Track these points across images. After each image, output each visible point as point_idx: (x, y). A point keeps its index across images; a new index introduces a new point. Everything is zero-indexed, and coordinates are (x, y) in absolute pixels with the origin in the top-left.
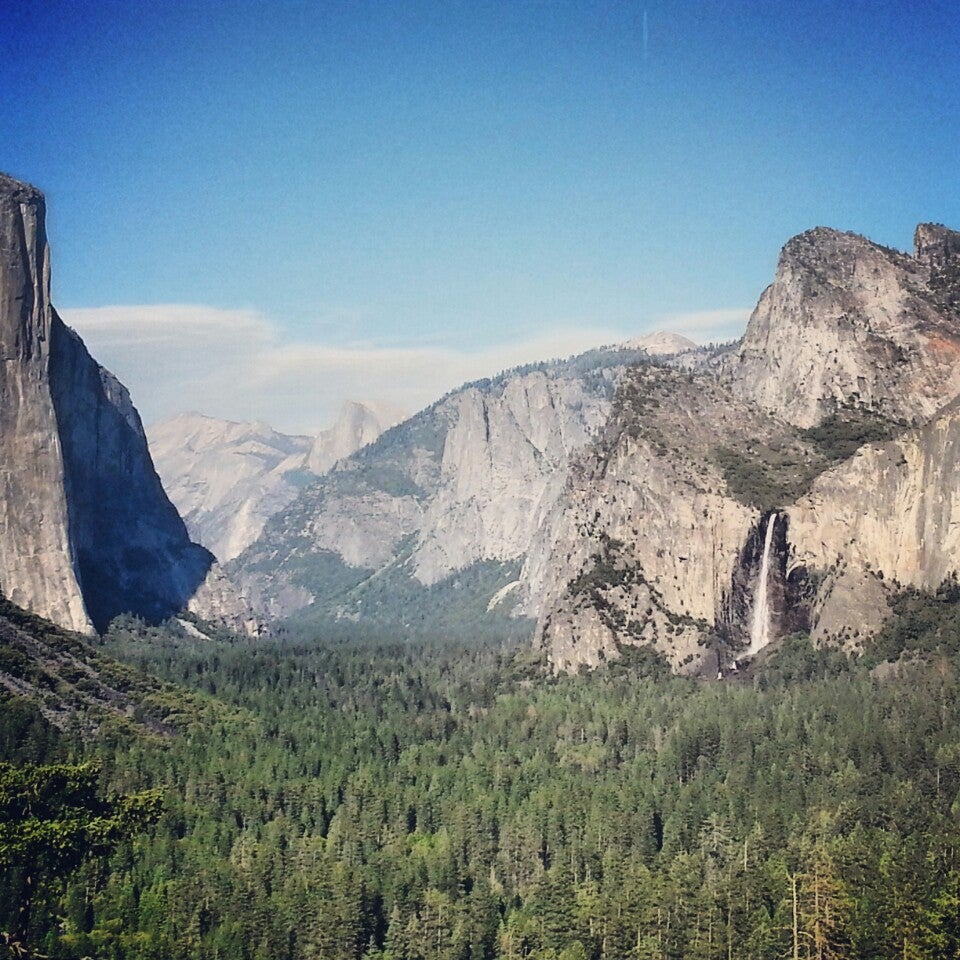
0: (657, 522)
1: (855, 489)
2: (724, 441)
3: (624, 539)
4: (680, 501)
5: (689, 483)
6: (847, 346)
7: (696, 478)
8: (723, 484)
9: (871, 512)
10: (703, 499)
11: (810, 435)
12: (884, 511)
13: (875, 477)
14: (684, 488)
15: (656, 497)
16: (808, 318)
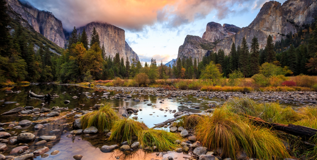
0: (191, 53)
1: (224, 45)
2: (201, 43)
3: (186, 56)
4: (195, 50)
5: (196, 47)
6: (217, 33)
7: (197, 47)
8: (201, 48)
9: (227, 48)
10: (198, 49)
11: (213, 43)
12: (229, 48)
13: (227, 42)
14: (195, 48)
15: (191, 50)
16: (212, 31)
